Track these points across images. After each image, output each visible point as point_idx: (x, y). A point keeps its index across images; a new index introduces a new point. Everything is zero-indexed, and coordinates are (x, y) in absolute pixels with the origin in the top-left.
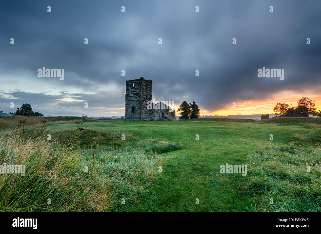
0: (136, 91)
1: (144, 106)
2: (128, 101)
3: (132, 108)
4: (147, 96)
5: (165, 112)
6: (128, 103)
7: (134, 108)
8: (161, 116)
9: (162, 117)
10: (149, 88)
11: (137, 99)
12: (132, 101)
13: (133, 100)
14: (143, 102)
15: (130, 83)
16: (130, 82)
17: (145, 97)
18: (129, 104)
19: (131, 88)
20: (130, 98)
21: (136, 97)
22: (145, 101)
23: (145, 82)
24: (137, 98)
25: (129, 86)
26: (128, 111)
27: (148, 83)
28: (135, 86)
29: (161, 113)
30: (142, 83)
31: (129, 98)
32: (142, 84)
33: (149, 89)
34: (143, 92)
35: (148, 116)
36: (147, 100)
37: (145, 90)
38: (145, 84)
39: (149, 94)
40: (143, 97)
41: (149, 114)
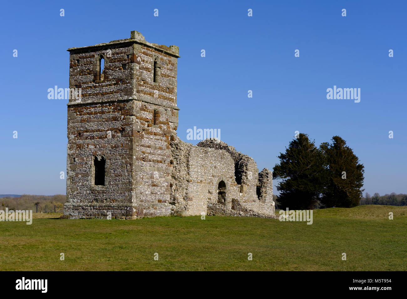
0: (112, 93)
1: (144, 153)
2: (80, 135)
3: (96, 160)
4: (156, 114)
5: (231, 180)
6: (81, 142)
7: (103, 161)
8: (215, 197)
9: (220, 202)
10: (165, 79)
11: (118, 125)
12: (93, 131)
13: (99, 130)
14: (142, 137)
15: (86, 58)
16: (88, 54)
17: (150, 116)
18: (79, 147)
19: (92, 77)
20: (88, 121)
21: (111, 115)
22: (151, 133)
23: (151, 56)
24: (115, 119)
25: (82, 72)
26: (77, 175)
27: (162, 59)
28: (110, 72)
29: (216, 182)
30: (139, 59)
31: (82, 121)
32: (139, 63)
33: (163, 82)
34: (142, 95)
35: (161, 198)
36: (159, 129)
37: (149, 86)
38: (148, 62)
39: (165, 103)
40: (143, 115)
41: (165, 186)
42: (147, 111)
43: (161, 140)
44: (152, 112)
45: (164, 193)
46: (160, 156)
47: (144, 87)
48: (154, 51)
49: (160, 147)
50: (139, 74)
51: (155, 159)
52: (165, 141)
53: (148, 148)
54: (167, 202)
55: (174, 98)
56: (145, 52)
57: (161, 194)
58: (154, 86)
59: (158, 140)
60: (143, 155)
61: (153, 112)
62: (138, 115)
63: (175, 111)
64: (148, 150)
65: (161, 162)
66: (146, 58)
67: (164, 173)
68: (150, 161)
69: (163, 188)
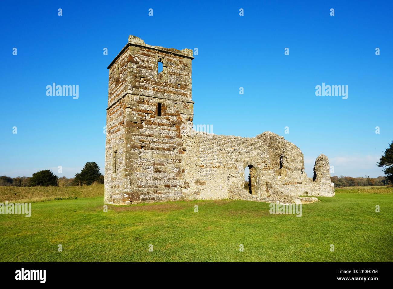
1: (143, 142)
4: (160, 107)
5: (263, 164)
8: (240, 180)
10: (175, 77)
13: (115, 126)
14: (141, 127)
17: (152, 109)
20: (112, 119)
23: (153, 56)
24: (121, 114)
27: (169, 60)
28: (120, 76)
29: (241, 166)
30: (136, 59)
34: (141, 90)
35: (169, 183)
36: (166, 120)
37: (151, 82)
38: (150, 62)
39: (174, 97)
40: (142, 107)
41: (175, 172)
42: (148, 104)
43: (169, 130)
44: (155, 105)
45: (174, 179)
46: (167, 144)
47: (144, 83)
48: (157, 53)
49: (166, 136)
50: (136, 72)
51: (160, 147)
52: (175, 131)
53: (149, 137)
54: (178, 186)
55: (188, 93)
56: (145, 53)
57: (169, 179)
58: (158, 82)
59: (165, 129)
60: (141, 144)
61: (157, 105)
62: (134, 107)
63: (188, 104)
64: (150, 139)
65: (169, 150)
66: (146, 58)
67: (174, 160)
68: (152, 149)
69: (171, 174)
